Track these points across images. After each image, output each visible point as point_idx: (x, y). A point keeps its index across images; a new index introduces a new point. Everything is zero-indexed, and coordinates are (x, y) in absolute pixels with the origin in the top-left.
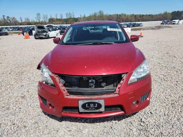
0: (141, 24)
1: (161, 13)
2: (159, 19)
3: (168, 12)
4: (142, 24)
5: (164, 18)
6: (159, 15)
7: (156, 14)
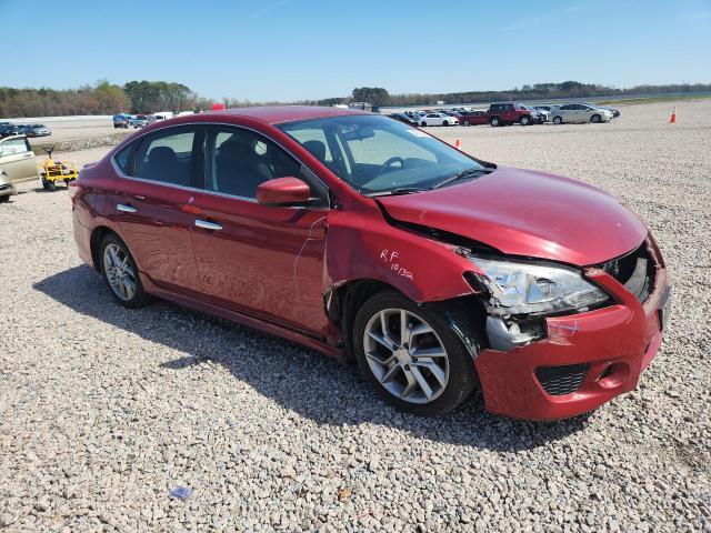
0: (36, 127)
1: (89, 88)
2: (88, 109)
3: (111, 84)
4: (41, 126)
5: (105, 106)
6: (80, 91)
7: (66, 89)
